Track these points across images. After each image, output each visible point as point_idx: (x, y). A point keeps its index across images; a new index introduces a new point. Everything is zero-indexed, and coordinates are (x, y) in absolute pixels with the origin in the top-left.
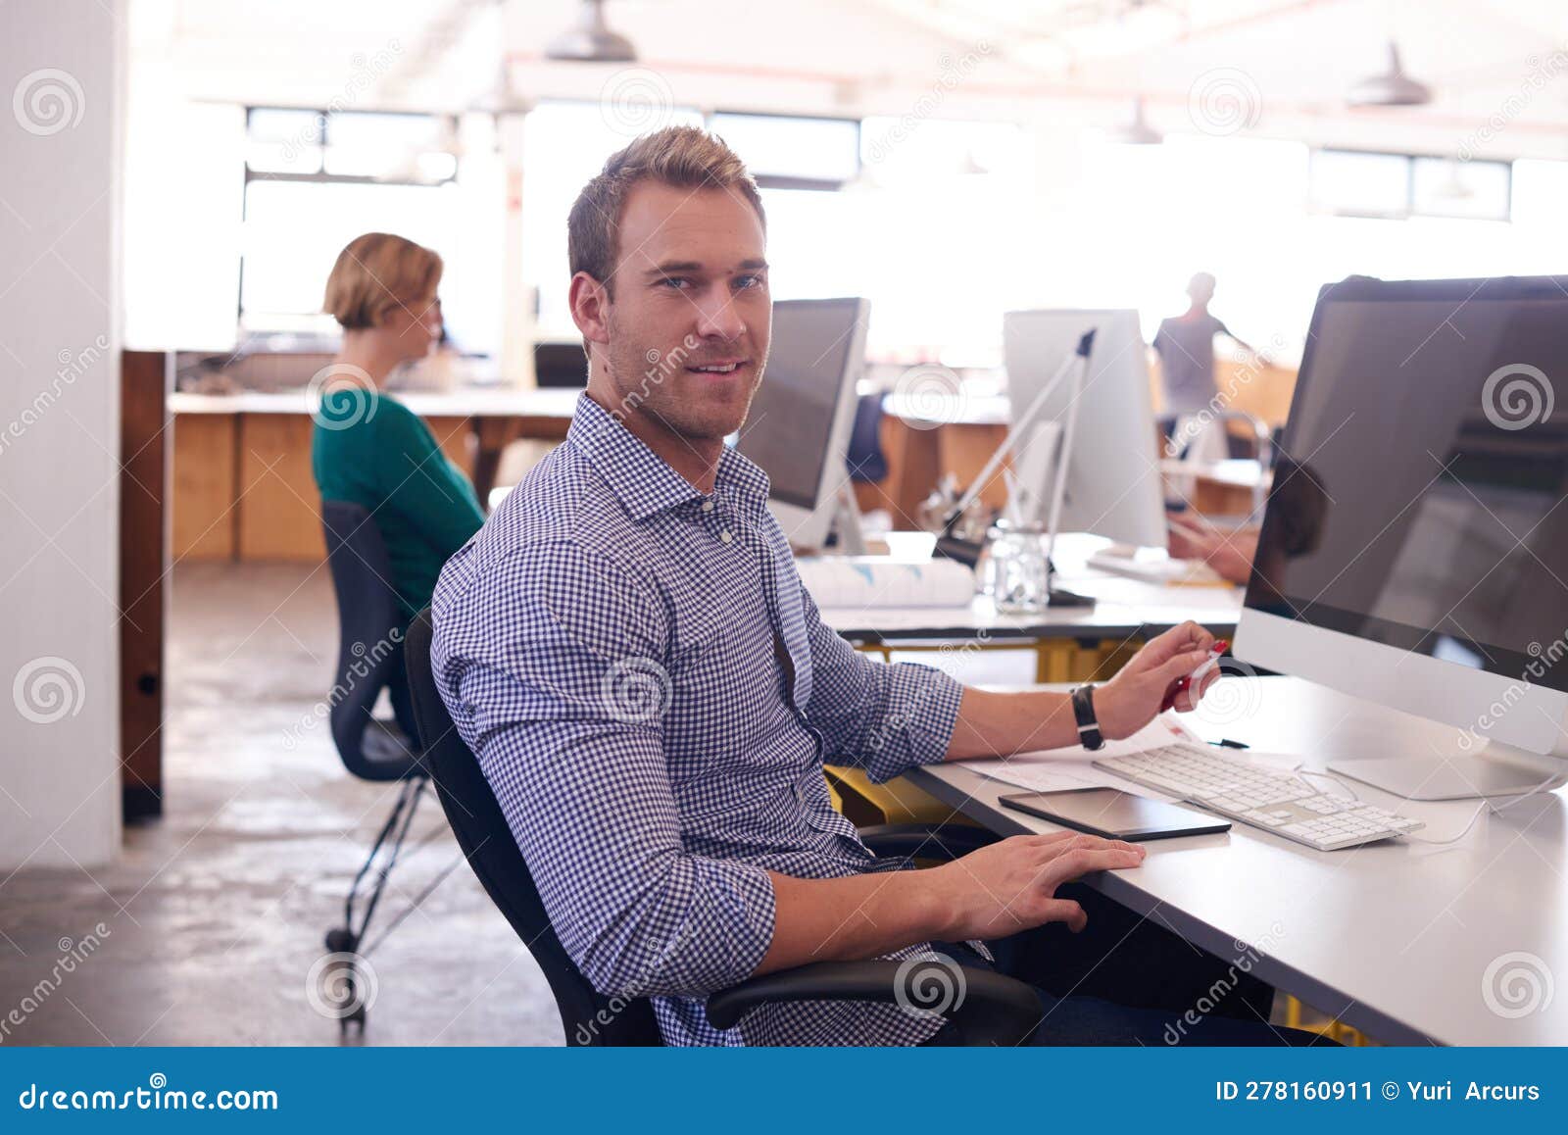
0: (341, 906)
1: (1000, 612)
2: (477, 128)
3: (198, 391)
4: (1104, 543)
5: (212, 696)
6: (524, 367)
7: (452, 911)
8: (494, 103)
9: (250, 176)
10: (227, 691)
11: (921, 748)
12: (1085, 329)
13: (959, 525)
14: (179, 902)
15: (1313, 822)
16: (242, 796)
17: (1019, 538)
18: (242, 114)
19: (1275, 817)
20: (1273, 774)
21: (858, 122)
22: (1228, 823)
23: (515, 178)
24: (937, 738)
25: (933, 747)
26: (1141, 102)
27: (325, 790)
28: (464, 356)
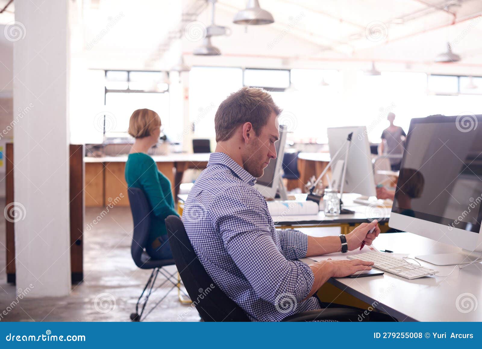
0: (135, 306)
1: (326, 216)
2: (174, 75)
3: (92, 156)
4: (359, 196)
5: (97, 247)
6: (190, 147)
7: (168, 308)
8: (179, 68)
9: (106, 91)
10: (102, 245)
11: (299, 254)
12: (350, 133)
13: (314, 191)
14: (89, 306)
15: (407, 272)
16: (106, 276)
17: (331, 194)
18: (104, 72)
19: (397, 271)
20: (398, 259)
21: (289, 70)
22: (383, 272)
23: (186, 90)
24: (303, 251)
25: (302, 253)
26: (373, 62)
27: (131, 274)
28: (171, 144)
